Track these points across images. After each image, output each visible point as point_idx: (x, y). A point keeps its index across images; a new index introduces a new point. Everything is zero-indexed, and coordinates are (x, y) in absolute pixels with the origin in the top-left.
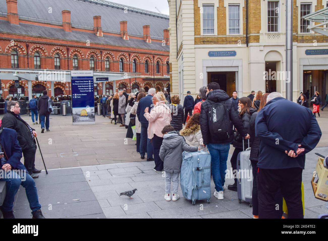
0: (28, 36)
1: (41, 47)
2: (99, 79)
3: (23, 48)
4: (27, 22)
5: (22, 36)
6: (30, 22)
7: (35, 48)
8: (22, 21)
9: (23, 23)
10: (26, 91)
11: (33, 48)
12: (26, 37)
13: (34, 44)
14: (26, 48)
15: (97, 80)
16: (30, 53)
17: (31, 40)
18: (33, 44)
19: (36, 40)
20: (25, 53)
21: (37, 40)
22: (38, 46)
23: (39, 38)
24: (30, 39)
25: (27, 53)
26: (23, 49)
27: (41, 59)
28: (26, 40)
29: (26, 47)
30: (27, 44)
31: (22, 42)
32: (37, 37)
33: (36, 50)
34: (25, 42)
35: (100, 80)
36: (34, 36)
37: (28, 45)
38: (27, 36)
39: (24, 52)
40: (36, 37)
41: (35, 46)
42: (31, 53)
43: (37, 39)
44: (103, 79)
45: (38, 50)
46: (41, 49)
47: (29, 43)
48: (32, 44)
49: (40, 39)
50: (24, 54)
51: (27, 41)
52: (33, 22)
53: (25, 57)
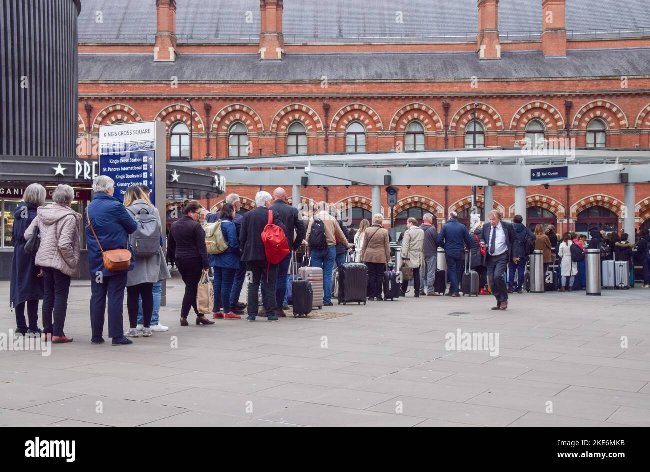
0: (573, 79)
1: (608, 106)
2: (539, 174)
3: (557, 113)
4: (592, 43)
5: (556, 82)
6: (599, 43)
7: (590, 110)
8: (577, 44)
9: (581, 48)
10: (559, 224)
11: (585, 111)
12: (567, 83)
13: (587, 101)
14: (564, 114)
15: (533, 178)
16: (574, 123)
17: (581, 88)
18: (585, 99)
19: (595, 89)
20: (562, 125)
21: (597, 87)
22: (600, 104)
23: (602, 82)
24: (578, 86)
25: (566, 126)
26: (557, 117)
27: (608, 138)
28: (565, 92)
29: (564, 110)
30: (570, 100)
31: (555, 99)
32: (597, 80)
33: (592, 116)
34: (563, 96)
35: (542, 178)
36: (587, 79)
37: (571, 103)
38: (568, 79)
39: (560, 124)
40: (595, 78)
41: (590, 103)
42: (577, 123)
43: (598, 85)
44: (550, 174)
45: (598, 113)
46: (609, 110)
47: (573, 97)
48: (581, 101)
49: (607, 83)
50: (558, 127)
51: (567, 94)
52: (607, 43)
53: (560, 135)
